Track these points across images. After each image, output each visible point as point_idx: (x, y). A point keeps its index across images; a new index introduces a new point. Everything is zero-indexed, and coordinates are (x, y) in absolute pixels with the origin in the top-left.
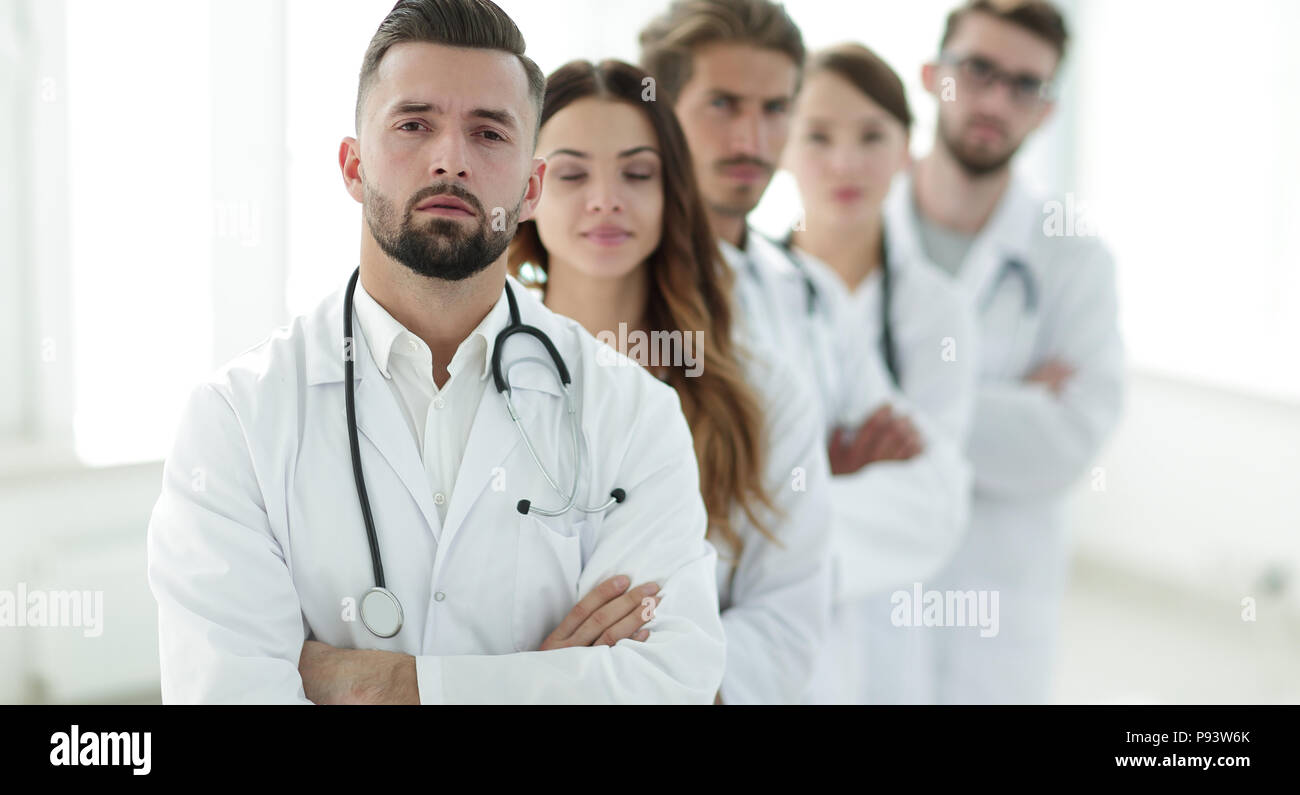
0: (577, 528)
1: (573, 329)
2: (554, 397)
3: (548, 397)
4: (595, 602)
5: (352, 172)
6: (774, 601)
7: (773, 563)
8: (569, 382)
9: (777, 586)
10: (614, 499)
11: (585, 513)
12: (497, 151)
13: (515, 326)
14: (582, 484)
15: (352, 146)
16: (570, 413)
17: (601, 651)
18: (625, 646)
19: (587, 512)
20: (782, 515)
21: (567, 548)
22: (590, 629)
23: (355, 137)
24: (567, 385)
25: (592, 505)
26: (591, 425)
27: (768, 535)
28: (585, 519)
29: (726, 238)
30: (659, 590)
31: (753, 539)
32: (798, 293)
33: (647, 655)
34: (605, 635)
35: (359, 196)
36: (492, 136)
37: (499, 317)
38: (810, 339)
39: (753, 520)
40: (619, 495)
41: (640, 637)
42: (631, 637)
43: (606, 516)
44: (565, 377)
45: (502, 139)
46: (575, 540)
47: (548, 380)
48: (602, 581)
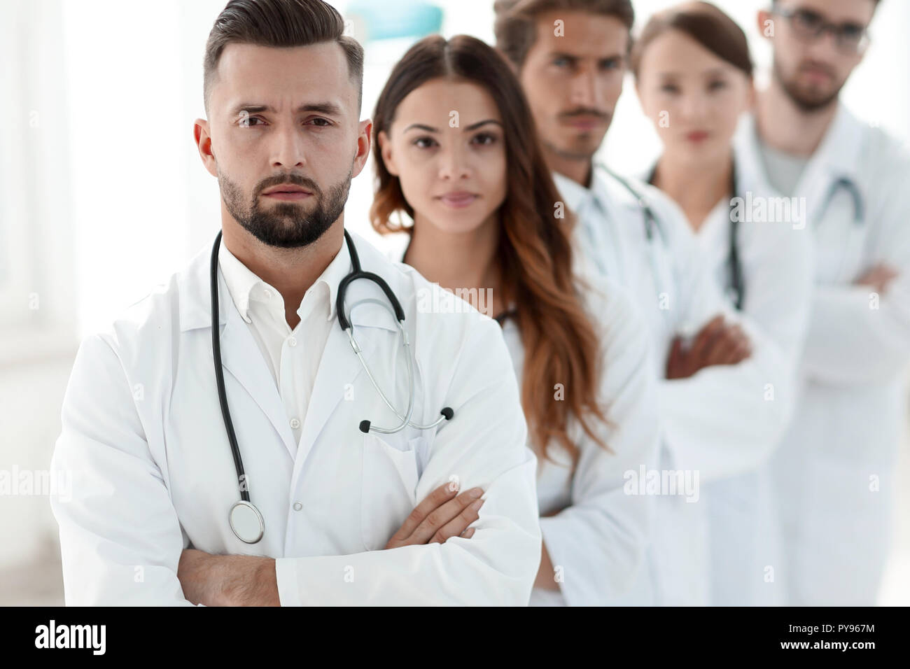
0: (414, 443)
1: (409, 274)
2: (391, 332)
3: (386, 332)
4: (430, 506)
5: (206, 150)
6: (605, 501)
8: (404, 319)
9: (606, 490)
10: (444, 417)
11: (420, 430)
13: (357, 272)
14: (416, 404)
15: (203, 128)
16: (404, 345)
17: (434, 546)
18: (453, 541)
19: (420, 429)
20: (613, 427)
21: (406, 462)
22: (425, 530)
23: (206, 119)
24: (402, 321)
25: (425, 423)
26: (423, 354)
27: (601, 444)
28: (421, 435)
30: (483, 493)
31: (589, 447)
33: (472, 550)
34: (437, 534)
35: (214, 171)
37: (341, 265)
39: (587, 431)
40: (448, 413)
41: (468, 534)
42: (459, 536)
43: (438, 432)
44: (400, 315)
46: (412, 454)
47: (386, 316)
48: (435, 489)
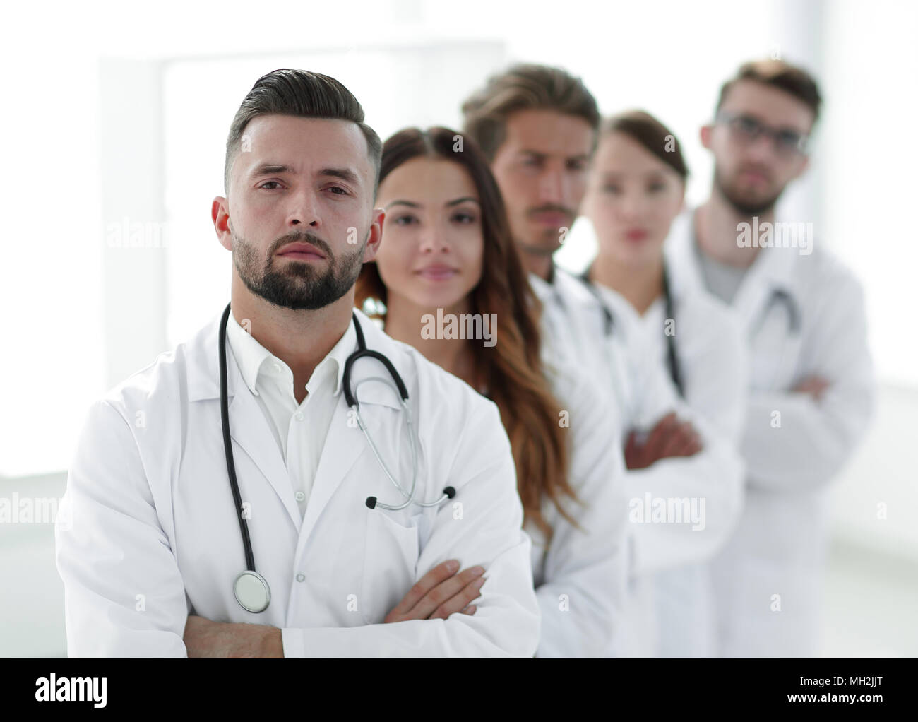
0: (415, 519)
1: (410, 353)
2: (395, 411)
3: (390, 411)
4: (431, 582)
5: (223, 226)
6: (579, 578)
7: (578, 546)
8: (408, 398)
9: (580, 567)
10: (446, 496)
11: (422, 507)
12: (343, 204)
13: (362, 350)
14: (419, 483)
15: (222, 204)
16: (408, 424)
17: (437, 623)
18: (456, 618)
19: (423, 506)
20: (585, 506)
21: (408, 537)
22: (427, 606)
23: (224, 196)
24: (406, 400)
25: (428, 499)
26: (427, 432)
27: (573, 523)
28: (422, 512)
29: (535, 272)
30: (484, 571)
32: (597, 319)
34: (439, 609)
35: (229, 246)
36: (338, 191)
37: (348, 344)
38: (607, 357)
39: (561, 511)
40: (450, 492)
41: (469, 611)
42: (461, 611)
43: (440, 509)
44: (404, 394)
45: (346, 193)
46: (414, 530)
47: (389, 395)
48: (435, 565)
